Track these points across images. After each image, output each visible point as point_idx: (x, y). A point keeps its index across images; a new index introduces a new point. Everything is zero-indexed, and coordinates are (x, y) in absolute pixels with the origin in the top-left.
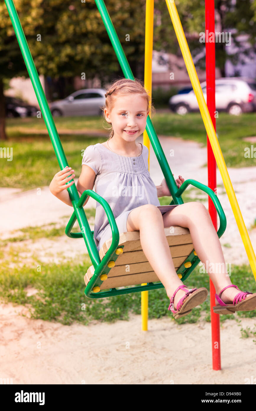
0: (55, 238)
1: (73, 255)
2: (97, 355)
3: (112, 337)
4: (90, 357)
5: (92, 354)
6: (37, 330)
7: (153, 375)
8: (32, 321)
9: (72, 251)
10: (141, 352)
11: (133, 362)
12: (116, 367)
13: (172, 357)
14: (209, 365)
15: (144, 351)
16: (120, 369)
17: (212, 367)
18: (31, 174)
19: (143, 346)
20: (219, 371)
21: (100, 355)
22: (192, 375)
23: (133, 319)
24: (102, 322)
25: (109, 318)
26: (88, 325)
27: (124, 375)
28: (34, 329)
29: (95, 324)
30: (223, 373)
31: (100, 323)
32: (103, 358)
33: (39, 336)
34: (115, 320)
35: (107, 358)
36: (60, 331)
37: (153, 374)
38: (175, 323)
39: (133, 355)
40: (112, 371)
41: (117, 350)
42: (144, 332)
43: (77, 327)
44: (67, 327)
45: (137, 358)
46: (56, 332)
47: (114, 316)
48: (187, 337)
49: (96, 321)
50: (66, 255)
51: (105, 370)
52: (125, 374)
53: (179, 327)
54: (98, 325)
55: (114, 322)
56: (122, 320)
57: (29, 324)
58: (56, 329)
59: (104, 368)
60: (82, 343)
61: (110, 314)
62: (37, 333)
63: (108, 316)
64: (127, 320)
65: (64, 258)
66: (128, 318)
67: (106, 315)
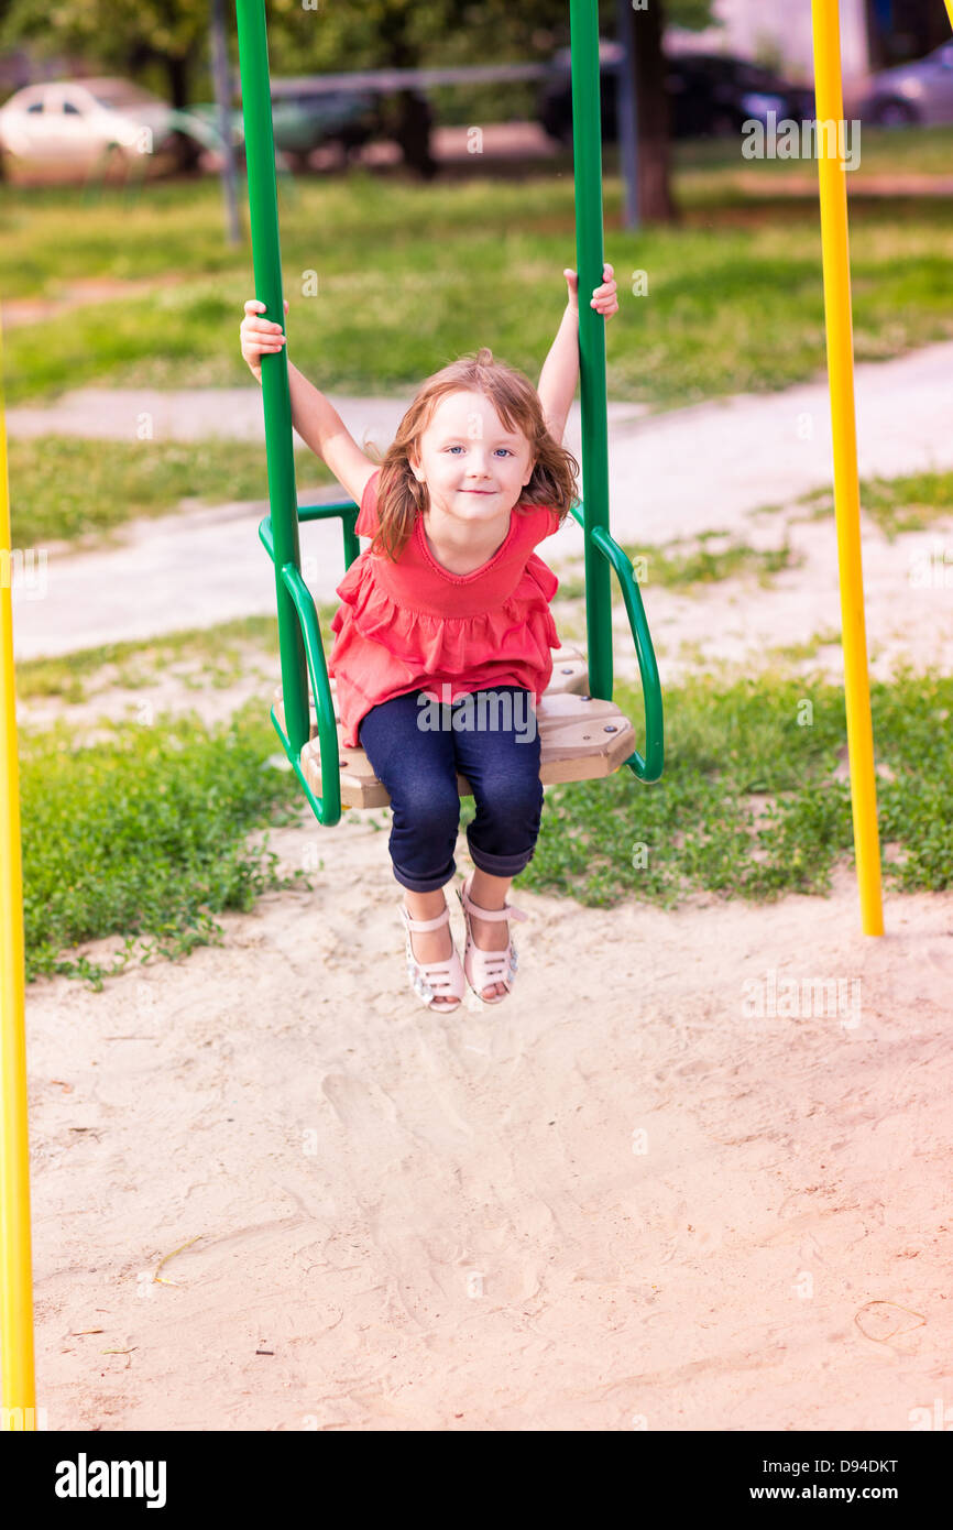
0: (697, 587)
1: (734, 651)
2: (669, 1020)
3: (747, 957)
4: (644, 1026)
5: (653, 1013)
7: (848, 1099)
9: (740, 636)
11: (792, 1047)
12: (721, 1065)
13: (939, 1034)
16: (736, 1072)
18: (694, 347)
21: (679, 1020)
23: (848, 890)
25: (752, 885)
26: (675, 908)
27: (743, 1095)
29: (704, 906)
31: (721, 902)
32: (687, 1028)
35: (700, 1032)
36: (564, 929)
37: (848, 1094)
40: (705, 1078)
42: (869, 941)
43: (635, 917)
44: (597, 916)
45: (807, 1033)
46: (550, 933)
47: (775, 880)
49: (708, 896)
50: (708, 651)
51: (681, 1073)
52: (746, 1090)
54: (712, 910)
55: (774, 902)
58: (554, 922)
59: (679, 1066)
60: (630, 975)
61: (762, 872)
63: (755, 877)
64: (823, 894)
65: (701, 661)
66: (829, 886)
67: (745, 876)
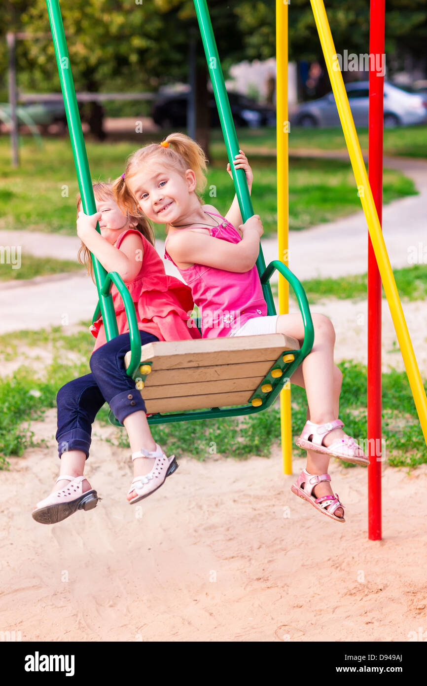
2: (200, 507)
3: (234, 482)
4: (189, 509)
5: (193, 504)
6: (122, 464)
7: (275, 542)
8: (120, 449)
10: (269, 506)
11: (252, 520)
12: (222, 527)
13: (314, 516)
14: (364, 532)
15: (274, 506)
16: (228, 530)
17: (367, 534)
19: (276, 498)
20: (377, 542)
21: (205, 507)
22: (333, 546)
24: (227, 457)
25: (237, 452)
26: (204, 460)
27: (231, 539)
28: (119, 462)
29: (217, 460)
30: (382, 545)
31: (224, 459)
32: (208, 511)
33: (122, 472)
34: (249, 456)
35: (213, 513)
37: (275, 540)
38: (340, 465)
39: (255, 510)
40: (215, 532)
41: (235, 501)
42: (286, 476)
45: (259, 514)
47: (247, 450)
48: (350, 488)
49: (218, 456)
51: (205, 529)
52: (232, 537)
53: (345, 471)
54: (220, 462)
55: (246, 459)
56: (260, 456)
57: (114, 454)
59: (204, 526)
60: (184, 488)
61: (242, 446)
62: (120, 468)
63: (238, 448)
64: (267, 456)
66: (270, 453)
67: (234, 448)
